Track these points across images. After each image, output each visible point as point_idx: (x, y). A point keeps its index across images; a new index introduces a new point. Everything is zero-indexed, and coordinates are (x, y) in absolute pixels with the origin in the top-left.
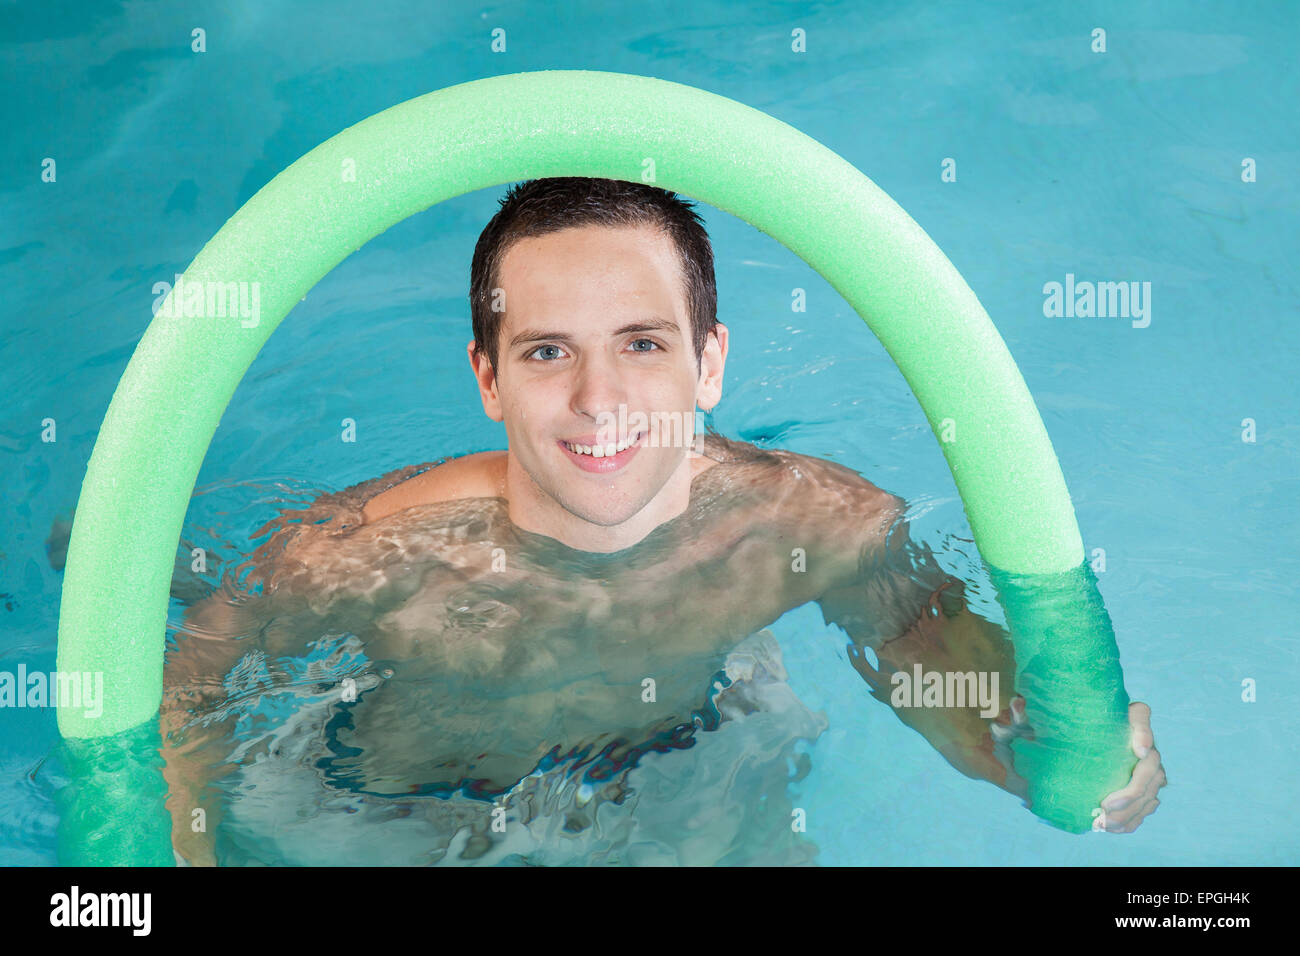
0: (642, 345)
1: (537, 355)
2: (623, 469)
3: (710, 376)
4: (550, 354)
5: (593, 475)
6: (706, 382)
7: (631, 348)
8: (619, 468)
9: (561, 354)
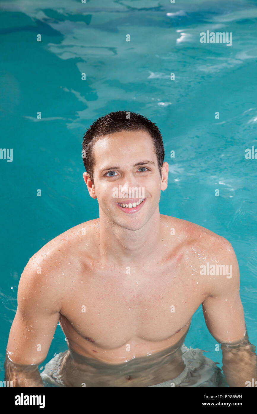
0: (142, 170)
1: (108, 175)
2: (139, 212)
3: (164, 179)
4: (112, 174)
5: (129, 214)
6: (162, 181)
7: (139, 171)
8: (137, 211)
9: (116, 174)
